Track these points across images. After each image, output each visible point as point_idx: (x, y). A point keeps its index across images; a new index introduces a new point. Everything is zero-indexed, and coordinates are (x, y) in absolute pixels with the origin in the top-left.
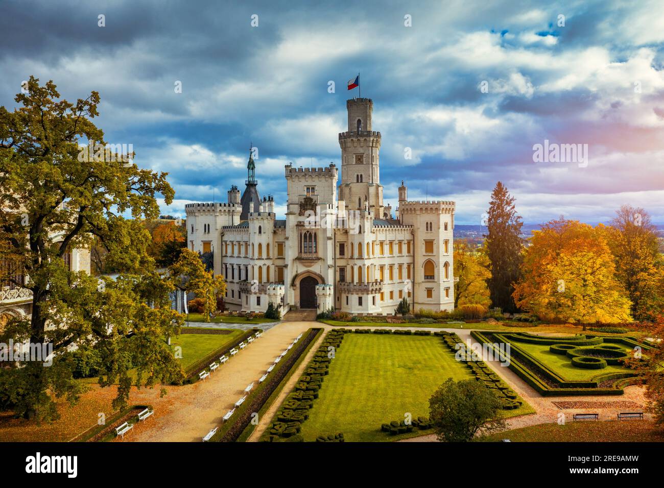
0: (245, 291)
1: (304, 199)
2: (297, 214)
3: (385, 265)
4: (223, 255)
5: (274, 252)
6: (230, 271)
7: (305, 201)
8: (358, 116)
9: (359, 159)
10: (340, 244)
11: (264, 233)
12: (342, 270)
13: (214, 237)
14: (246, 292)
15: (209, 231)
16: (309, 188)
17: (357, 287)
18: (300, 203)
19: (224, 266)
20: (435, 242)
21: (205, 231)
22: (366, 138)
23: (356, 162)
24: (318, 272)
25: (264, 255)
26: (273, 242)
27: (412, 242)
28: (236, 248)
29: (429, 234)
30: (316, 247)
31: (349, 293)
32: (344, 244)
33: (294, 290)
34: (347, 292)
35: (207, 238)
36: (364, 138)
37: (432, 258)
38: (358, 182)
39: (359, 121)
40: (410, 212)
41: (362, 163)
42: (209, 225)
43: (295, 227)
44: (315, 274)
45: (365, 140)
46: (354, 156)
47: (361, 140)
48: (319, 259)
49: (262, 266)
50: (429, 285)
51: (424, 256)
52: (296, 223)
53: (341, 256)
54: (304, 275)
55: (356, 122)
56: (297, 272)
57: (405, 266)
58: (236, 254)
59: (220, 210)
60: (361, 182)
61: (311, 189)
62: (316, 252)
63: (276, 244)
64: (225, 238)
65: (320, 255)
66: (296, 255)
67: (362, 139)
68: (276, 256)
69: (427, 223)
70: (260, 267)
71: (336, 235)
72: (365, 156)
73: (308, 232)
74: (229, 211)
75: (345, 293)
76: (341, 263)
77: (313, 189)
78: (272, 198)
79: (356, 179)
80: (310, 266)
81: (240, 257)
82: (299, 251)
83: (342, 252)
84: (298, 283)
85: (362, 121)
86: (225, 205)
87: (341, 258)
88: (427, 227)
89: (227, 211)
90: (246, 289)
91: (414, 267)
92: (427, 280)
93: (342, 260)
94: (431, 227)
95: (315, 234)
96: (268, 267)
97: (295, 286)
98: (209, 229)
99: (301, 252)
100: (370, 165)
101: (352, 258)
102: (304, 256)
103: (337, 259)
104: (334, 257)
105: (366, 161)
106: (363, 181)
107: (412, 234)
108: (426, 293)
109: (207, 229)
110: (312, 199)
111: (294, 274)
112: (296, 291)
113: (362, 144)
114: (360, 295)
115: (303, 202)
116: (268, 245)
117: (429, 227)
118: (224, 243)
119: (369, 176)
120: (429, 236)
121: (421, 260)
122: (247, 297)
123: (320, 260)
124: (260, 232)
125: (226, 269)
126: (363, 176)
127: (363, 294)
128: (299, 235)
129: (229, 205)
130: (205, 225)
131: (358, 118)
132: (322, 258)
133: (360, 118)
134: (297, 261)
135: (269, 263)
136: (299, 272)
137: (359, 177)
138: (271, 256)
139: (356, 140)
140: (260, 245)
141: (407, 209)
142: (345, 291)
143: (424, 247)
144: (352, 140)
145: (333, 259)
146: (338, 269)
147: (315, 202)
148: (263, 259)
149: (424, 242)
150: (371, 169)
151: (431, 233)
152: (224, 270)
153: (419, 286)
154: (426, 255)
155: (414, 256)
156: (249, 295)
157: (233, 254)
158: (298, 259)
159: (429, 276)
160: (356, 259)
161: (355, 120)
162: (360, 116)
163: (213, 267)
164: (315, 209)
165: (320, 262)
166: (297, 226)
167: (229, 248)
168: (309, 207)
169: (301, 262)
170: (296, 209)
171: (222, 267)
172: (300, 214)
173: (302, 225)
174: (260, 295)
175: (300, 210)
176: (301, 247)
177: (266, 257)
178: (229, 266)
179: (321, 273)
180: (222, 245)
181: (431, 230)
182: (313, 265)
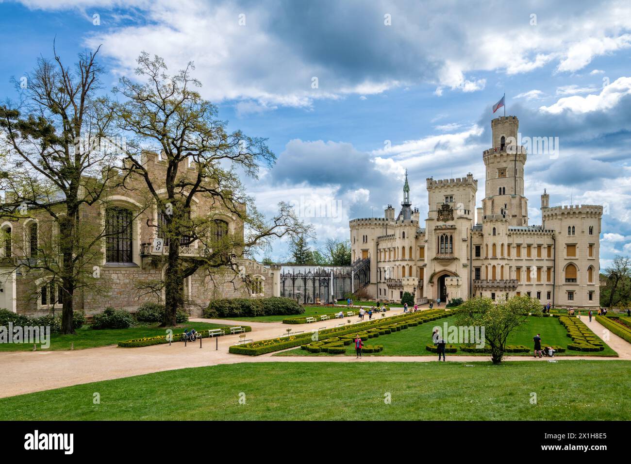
0: (390, 286)
1: (442, 206)
2: (435, 220)
3: (522, 267)
4: (378, 261)
5: (416, 254)
6: (383, 274)
7: (442, 208)
8: (502, 134)
9: (502, 173)
10: (476, 247)
11: (407, 238)
12: (478, 270)
13: (371, 246)
14: (392, 287)
15: (367, 241)
16: (448, 197)
17: (490, 284)
18: (438, 210)
19: (379, 270)
20: (577, 246)
21: (364, 241)
23: (499, 176)
24: (453, 270)
25: (407, 257)
26: (416, 246)
27: (553, 247)
29: (571, 239)
30: (452, 248)
31: (482, 290)
32: (480, 247)
33: (432, 286)
34: (481, 289)
35: (365, 247)
37: (574, 262)
38: (500, 194)
39: (503, 138)
40: (551, 218)
41: (505, 176)
42: (367, 236)
43: (434, 231)
44: (451, 272)
46: (497, 171)
47: (504, 155)
48: (455, 259)
49: (405, 266)
50: (571, 288)
51: (565, 259)
52: (435, 228)
53: (477, 258)
54: (441, 273)
56: (435, 271)
57: (545, 269)
58: (387, 259)
59: (376, 224)
60: (504, 194)
61: (449, 198)
62: (452, 253)
63: (419, 248)
64: (380, 247)
65: (456, 255)
66: (434, 255)
68: (418, 258)
69: (569, 227)
70: (403, 267)
71: (472, 239)
72: (507, 170)
73: (444, 234)
74: (383, 224)
75: (479, 290)
76: (476, 264)
77: (451, 197)
78: (418, 210)
79: (499, 192)
80: (447, 266)
81: (390, 261)
82: (437, 252)
83: (478, 254)
84: (435, 280)
85: (506, 138)
87: (477, 259)
88: (569, 231)
89: (381, 224)
90: (392, 285)
91: (554, 271)
92: (568, 283)
93: (478, 261)
94: (574, 232)
95: (451, 237)
96: (411, 267)
97: (433, 283)
98: (366, 239)
100: (514, 178)
101: (486, 258)
102: (441, 256)
103: (474, 260)
104: (470, 258)
105: (508, 175)
106: (506, 193)
107: (553, 239)
108: (567, 295)
109: (365, 239)
110: (449, 206)
111: (433, 272)
112: (434, 287)
113: (505, 159)
114: (493, 292)
115: (441, 209)
116: (411, 248)
117: (572, 230)
118: (378, 251)
119: (512, 188)
120: (571, 241)
121: (561, 264)
122: (392, 292)
124: (404, 237)
126: (506, 189)
127: (496, 291)
128: (437, 238)
129: (383, 220)
130: (364, 236)
131: (501, 136)
132: (458, 258)
133: (504, 135)
134: (435, 261)
135: (411, 263)
137: (502, 189)
138: (413, 257)
139: (499, 155)
140: (404, 248)
141: (548, 215)
142: (479, 288)
143: (565, 250)
144: (495, 156)
145: (468, 260)
146: (474, 269)
147: (452, 207)
148: (406, 260)
149: (565, 246)
150: (513, 182)
151: (573, 237)
152: (379, 273)
153: (559, 289)
154: (568, 258)
155: (554, 260)
156: (394, 290)
157: (385, 259)
158: (436, 259)
159: (571, 280)
160: (491, 259)
161: (499, 138)
162: (504, 133)
163: (370, 270)
164: (452, 214)
165: (456, 262)
166: (435, 230)
167: (383, 254)
168: (446, 213)
169: (438, 262)
170: (435, 215)
171: (377, 271)
172: (438, 220)
173: (439, 229)
174: (403, 290)
175: (438, 216)
176: (438, 249)
177: (409, 259)
178: (382, 270)
179: (456, 271)
180: (377, 253)
181: (574, 234)
182: (449, 264)
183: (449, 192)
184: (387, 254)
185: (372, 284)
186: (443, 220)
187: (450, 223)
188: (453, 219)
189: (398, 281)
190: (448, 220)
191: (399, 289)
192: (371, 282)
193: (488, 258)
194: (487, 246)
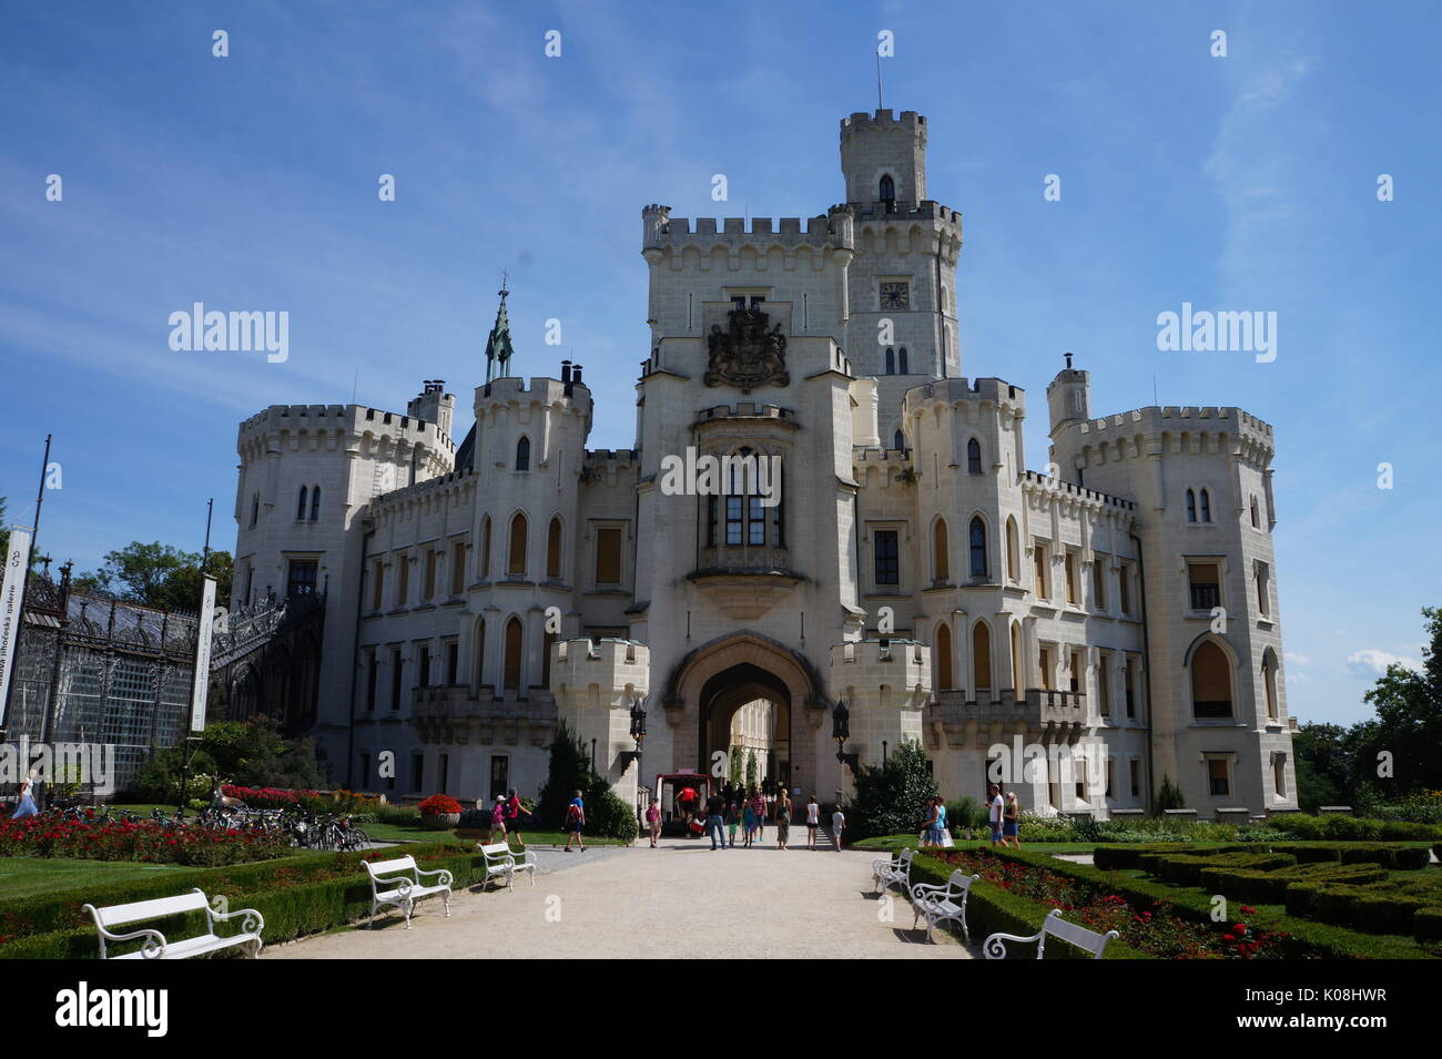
0: (437, 727)
2: (697, 380)
4: (365, 614)
5: (580, 563)
6: (385, 675)
7: (733, 323)
8: (883, 165)
9: (894, 296)
10: (878, 534)
11: (542, 466)
14: (443, 732)
15: (314, 517)
16: (741, 296)
18: (709, 332)
19: (364, 659)
20: (1223, 567)
21: (301, 515)
22: (915, 222)
23: (883, 306)
24: (790, 638)
25: (536, 566)
26: (579, 516)
27: (1134, 569)
28: (416, 574)
29: (1201, 536)
30: (781, 523)
32: (894, 534)
33: (672, 724)
35: (305, 541)
36: (911, 224)
37: (1217, 629)
38: (890, 371)
39: (887, 181)
41: (903, 307)
42: (317, 490)
43: (686, 435)
44: (779, 648)
45: (915, 231)
46: (876, 284)
47: (901, 229)
49: (522, 616)
50: (1215, 739)
51: (1189, 619)
52: (689, 419)
53: (884, 588)
54: (719, 656)
55: (876, 180)
56: (689, 639)
57: (1118, 662)
58: (414, 599)
59: (367, 436)
60: (904, 370)
61: (749, 299)
62: (782, 545)
64: (378, 545)
65: (801, 561)
66: (688, 560)
67: (903, 227)
70: (514, 622)
71: (860, 495)
72: (912, 285)
73: (748, 449)
78: (578, 375)
79: (883, 362)
80: (756, 612)
81: (434, 607)
82: (703, 541)
83: (888, 569)
84: (692, 692)
85: (897, 181)
86: (388, 419)
87: (886, 594)
88: (1192, 508)
90: (445, 717)
91: (1146, 668)
92: (1203, 721)
94: (1206, 508)
98: (315, 505)
99: (711, 544)
100: (936, 316)
101: (936, 586)
102: (722, 558)
103: (869, 596)
105: (917, 303)
106: (912, 369)
107: (1132, 537)
108: (1204, 774)
109: (309, 504)
110: (766, 317)
111: (677, 647)
112: (681, 729)
113: (903, 243)
115: (725, 331)
116: (555, 526)
117: (1199, 506)
118: (370, 566)
119: (934, 351)
120: (1201, 542)
121: (1174, 639)
123: (800, 588)
124: (523, 461)
125: (373, 665)
126: (911, 355)
129: (405, 423)
130: (304, 490)
131: (880, 174)
132: (812, 574)
133: (891, 171)
134: (693, 592)
135: (555, 603)
136: (701, 638)
137: (896, 355)
138: (566, 573)
139: (884, 228)
140: (519, 523)
143: (1184, 583)
147: (779, 325)
148: (530, 584)
149: (1182, 564)
150: (937, 329)
151: (1209, 528)
152: (364, 676)
154: (1197, 616)
155: (1143, 625)
156: (453, 750)
157: (403, 599)
158: (693, 577)
159: (1214, 708)
160: (965, 586)
161: (872, 176)
162: (890, 166)
163: (319, 658)
164: (780, 356)
165: (798, 594)
166: (695, 428)
167: (391, 578)
168: (749, 347)
169: (706, 595)
170: (693, 356)
171: (357, 661)
172: (709, 381)
174: (509, 748)
175: (708, 359)
176: (712, 522)
177: (545, 579)
178: (383, 655)
179: (803, 645)
180: (364, 572)
181: (1207, 518)
182: (768, 608)
183: (746, 276)
185: (325, 726)
186: (734, 380)
187: (771, 399)
188: (785, 381)
189: (485, 696)
190: (760, 382)
191: (487, 742)
192: (323, 718)
193: (949, 582)
194: (940, 526)
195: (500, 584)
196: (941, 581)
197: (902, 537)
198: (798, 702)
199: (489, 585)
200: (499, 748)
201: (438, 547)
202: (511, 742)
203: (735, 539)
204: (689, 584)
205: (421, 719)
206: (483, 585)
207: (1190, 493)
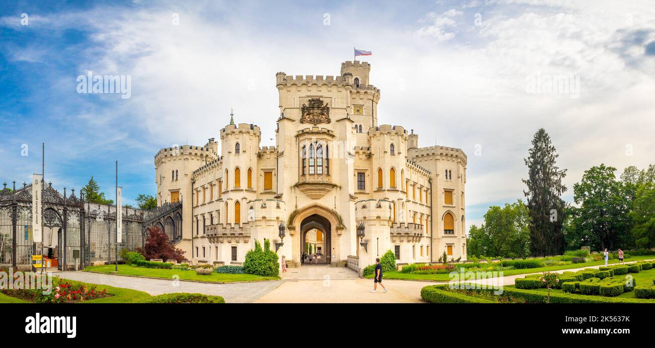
0: (214, 238)
1: (309, 100)
2: (298, 121)
4: (194, 206)
5: (258, 183)
6: (201, 224)
7: (310, 103)
8: (356, 75)
9: (358, 110)
10: (358, 174)
11: (244, 152)
13: (183, 184)
14: (216, 239)
15: (177, 178)
18: (302, 106)
19: (195, 219)
20: (454, 192)
21: (173, 178)
22: (365, 90)
23: (355, 113)
24: (331, 206)
25: (244, 185)
26: (258, 170)
27: (429, 192)
29: (448, 183)
30: (328, 167)
32: (364, 173)
33: (292, 236)
35: (174, 186)
37: (451, 210)
39: (356, 79)
41: (361, 114)
42: (177, 171)
43: (295, 139)
44: (327, 210)
46: (352, 107)
47: (361, 92)
48: (334, 186)
49: (240, 201)
50: (449, 240)
51: (443, 207)
52: (296, 134)
54: (308, 212)
55: (353, 79)
56: (296, 207)
57: (425, 217)
58: (208, 200)
59: (191, 153)
60: (361, 132)
62: (328, 174)
63: (263, 174)
64: (195, 186)
65: (335, 180)
66: (296, 180)
68: (262, 190)
70: (237, 203)
72: (364, 107)
73: (316, 142)
80: (319, 197)
81: (213, 202)
82: (301, 173)
83: (362, 185)
84: (298, 224)
85: (360, 79)
86: (196, 148)
87: (361, 193)
90: (215, 235)
92: (446, 235)
93: (361, 196)
94: (450, 176)
95: (327, 148)
97: (294, 229)
98: (177, 175)
99: (304, 175)
100: (371, 117)
102: (309, 179)
103: (355, 193)
105: (365, 113)
107: (430, 182)
109: (175, 175)
110: (322, 101)
111: (293, 209)
112: (294, 237)
113: (362, 96)
114: (398, 244)
115: (307, 105)
116: (250, 170)
117: (448, 174)
118: (194, 192)
119: (370, 126)
120: (448, 185)
121: (439, 212)
122: (216, 247)
123: (335, 188)
124: (237, 151)
125: (198, 221)
126: (363, 127)
127: (402, 241)
129: (202, 149)
130: (173, 171)
132: (338, 184)
134: (298, 189)
135: (250, 197)
136: (300, 207)
137: (358, 127)
138: (254, 186)
139: (354, 91)
140: (238, 170)
143: (443, 196)
147: (327, 104)
148: (242, 190)
149: (443, 191)
150: (372, 121)
151: (450, 181)
152: (195, 224)
153: (439, 242)
154: (446, 206)
155: (431, 207)
156: (219, 245)
157: (204, 201)
158: (297, 185)
159: (449, 231)
162: (358, 75)
163: (181, 219)
164: (328, 114)
165: (334, 192)
166: (297, 136)
167: (201, 194)
168: (316, 111)
169: (302, 191)
170: (297, 114)
171: (193, 221)
172: (302, 122)
173: (308, 133)
174: (237, 244)
175: (302, 114)
176: (304, 167)
177: (247, 188)
178: (200, 218)
179: (335, 207)
180: (193, 194)
181: (450, 179)
182: (324, 195)
183: (314, 92)
184: (208, 192)
185: (185, 240)
186: (311, 122)
187: (322, 126)
188: (329, 121)
189: (229, 227)
190: (320, 122)
191: (230, 242)
192: (184, 237)
193: (383, 189)
194: (380, 170)
195: (231, 191)
196: (380, 189)
197: (366, 175)
198: (333, 227)
199: (228, 191)
200: (234, 244)
201: (213, 183)
202: (238, 242)
203: (312, 172)
204: (296, 187)
205: (209, 235)
206: (227, 192)
207: (446, 171)
